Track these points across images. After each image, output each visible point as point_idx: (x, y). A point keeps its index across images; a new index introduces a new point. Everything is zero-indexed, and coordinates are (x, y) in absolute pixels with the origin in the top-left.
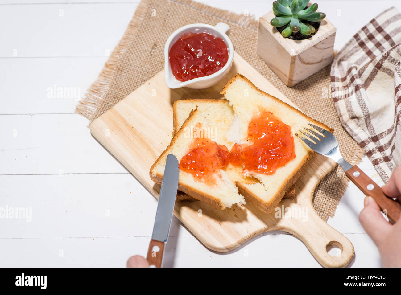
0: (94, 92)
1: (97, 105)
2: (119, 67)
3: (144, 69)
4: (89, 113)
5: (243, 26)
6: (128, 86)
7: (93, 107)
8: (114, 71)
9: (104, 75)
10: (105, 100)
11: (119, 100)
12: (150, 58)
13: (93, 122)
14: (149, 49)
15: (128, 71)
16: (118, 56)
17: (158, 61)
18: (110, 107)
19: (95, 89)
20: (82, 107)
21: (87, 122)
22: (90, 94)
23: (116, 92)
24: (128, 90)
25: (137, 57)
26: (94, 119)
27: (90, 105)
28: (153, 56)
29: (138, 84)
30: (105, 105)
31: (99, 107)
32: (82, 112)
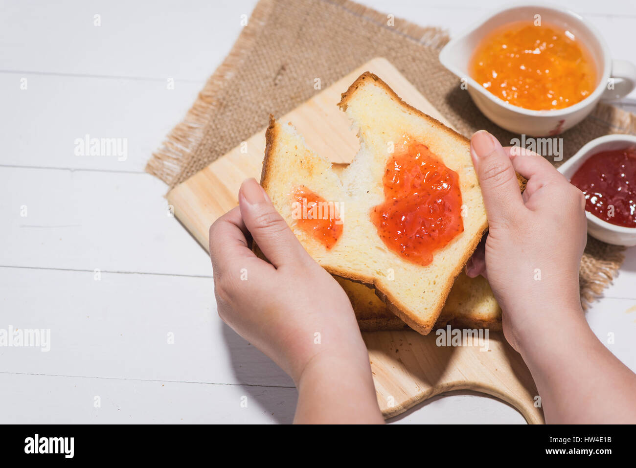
0: (177, 139)
1: (182, 162)
2: (221, 100)
3: (263, 107)
4: (168, 174)
5: (430, 46)
6: (235, 133)
7: (174, 164)
8: (212, 107)
9: (195, 112)
10: (196, 153)
11: (218, 155)
12: (274, 89)
13: (174, 190)
14: (273, 75)
15: (235, 109)
16: (220, 83)
17: (286, 96)
18: (202, 167)
19: (180, 135)
20: (156, 164)
21: (164, 188)
22: (172, 144)
23: (214, 142)
24: (234, 140)
25: (252, 86)
26: (175, 184)
27: (170, 160)
28: (278, 86)
29: (251, 131)
30: (195, 162)
31: (185, 165)
32: (156, 172)
